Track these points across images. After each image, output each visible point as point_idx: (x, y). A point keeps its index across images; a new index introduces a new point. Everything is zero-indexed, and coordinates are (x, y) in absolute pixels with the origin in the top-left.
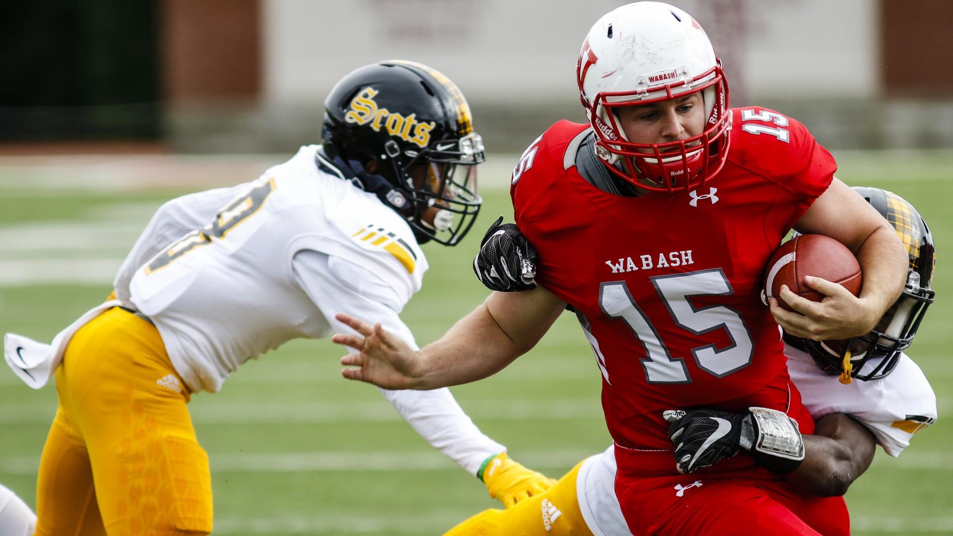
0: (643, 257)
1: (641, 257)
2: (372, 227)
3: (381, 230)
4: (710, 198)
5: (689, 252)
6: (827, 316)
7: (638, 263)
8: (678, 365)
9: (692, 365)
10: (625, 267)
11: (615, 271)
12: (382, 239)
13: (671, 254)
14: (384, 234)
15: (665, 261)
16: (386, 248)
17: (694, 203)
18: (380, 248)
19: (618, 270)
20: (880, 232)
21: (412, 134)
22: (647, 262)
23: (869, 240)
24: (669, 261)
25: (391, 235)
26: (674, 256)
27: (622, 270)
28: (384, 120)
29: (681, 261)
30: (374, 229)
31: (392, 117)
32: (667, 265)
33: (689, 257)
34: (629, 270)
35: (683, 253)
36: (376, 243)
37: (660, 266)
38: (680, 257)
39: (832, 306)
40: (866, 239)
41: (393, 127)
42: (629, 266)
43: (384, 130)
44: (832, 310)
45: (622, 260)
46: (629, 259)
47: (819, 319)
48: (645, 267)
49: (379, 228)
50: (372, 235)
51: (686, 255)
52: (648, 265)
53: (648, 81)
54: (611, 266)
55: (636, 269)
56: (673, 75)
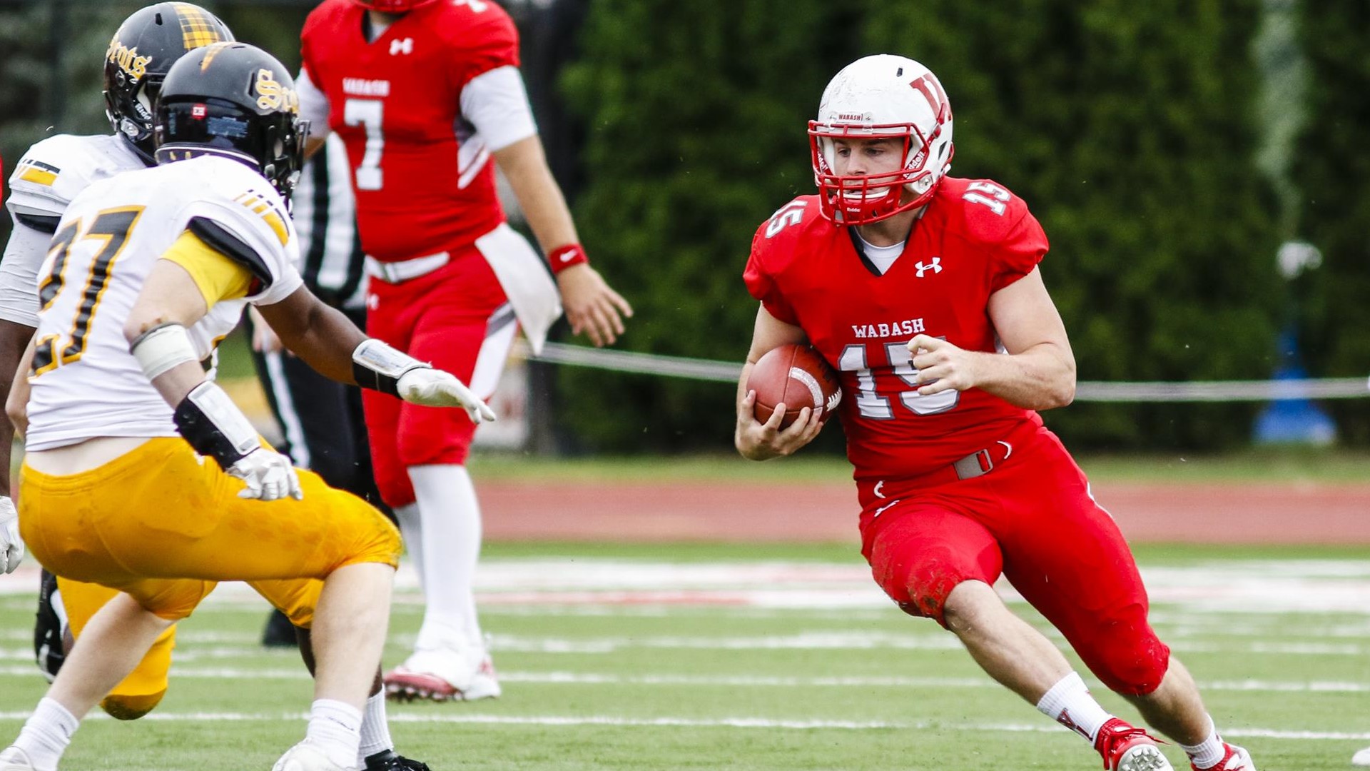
0: (880, 326)
1: (879, 325)
4: (933, 269)
5: (920, 320)
7: (878, 331)
8: (883, 402)
9: (896, 405)
10: (867, 333)
11: (858, 336)
13: (904, 323)
15: (899, 330)
17: (920, 274)
19: (861, 335)
22: (884, 330)
24: (902, 330)
26: (907, 325)
27: (864, 336)
29: (913, 329)
32: (900, 333)
33: (921, 325)
34: (870, 336)
35: (914, 321)
37: (894, 334)
38: (912, 325)
42: (870, 333)
45: (864, 327)
46: (871, 326)
48: (882, 335)
51: (918, 323)
52: (885, 333)
53: (838, 118)
54: (856, 330)
55: (876, 336)
56: (859, 118)
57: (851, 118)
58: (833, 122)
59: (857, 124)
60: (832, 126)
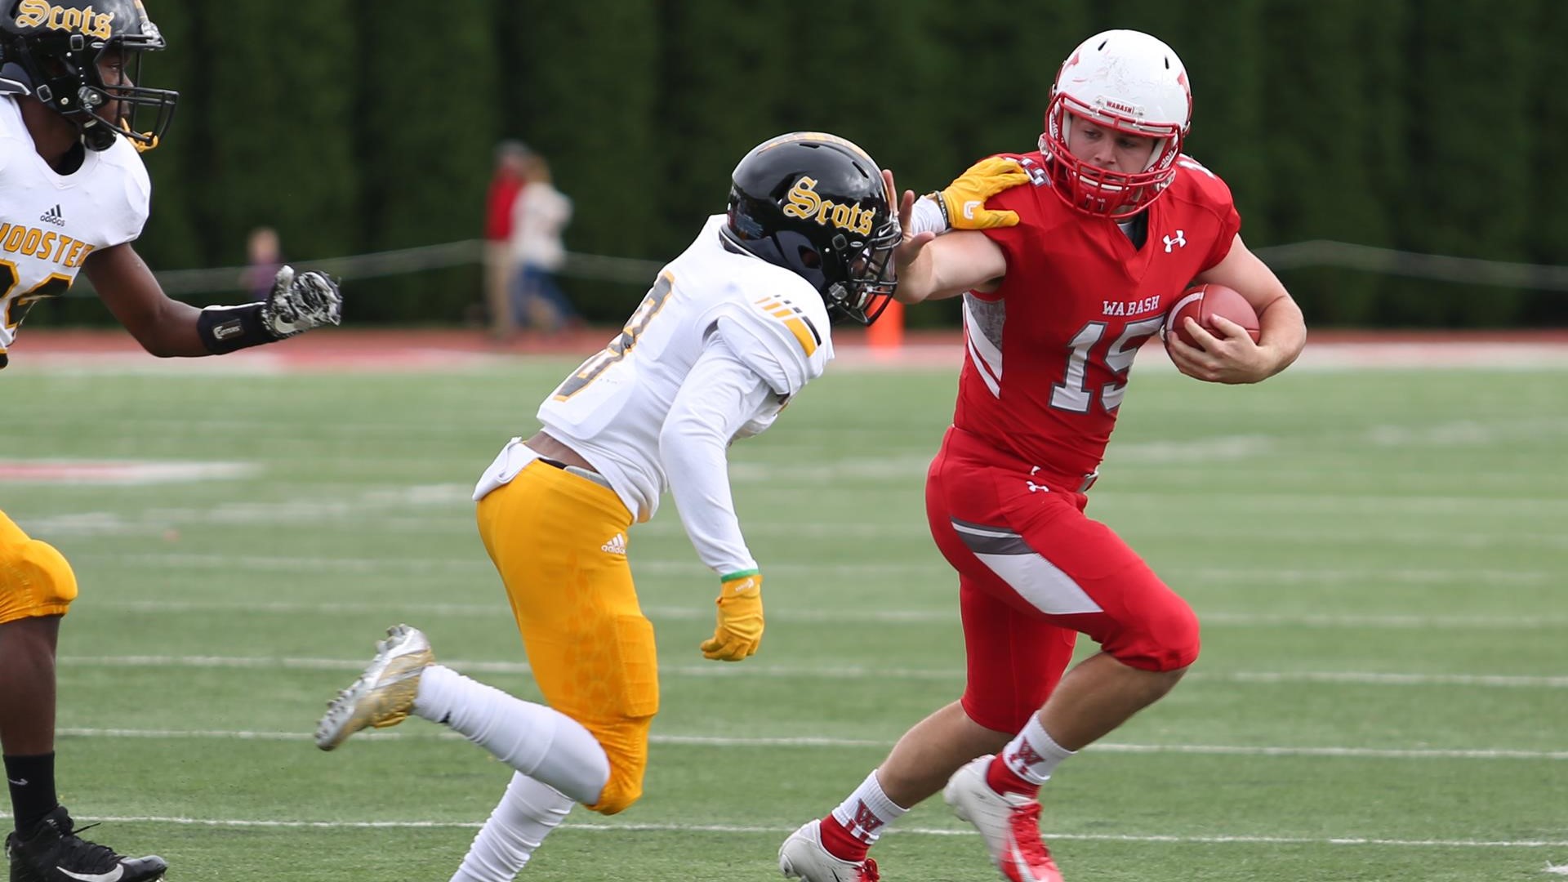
1: (1130, 302)
2: (778, 298)
3: (787, 302)
6: (1227, 353)
7: (1126, 309)
10: (1114, 311)
12: (787, 312)
14: (790, 307)
15: (1141, 308)
16: (785, 322)
18: (779, 321)
19: (1108, 312)
20: (1282, 300)
21: (857, 224)
22: (1133, 309)
23: (1270, 307)
25: (797, 310)
26: (1148, 302)
27: (1112, 313)
28: (829, 213)
30: (780, 300)
31: (838, 209)
34: (1117, 314)
36: (777, 315)
38: (1144, 307)
39: (1232, 345)
40: (1268, 306)
41: (839, 220)
42: (1118, 310)
43: (830, 223)
44: (1231, 349)
45: (1113, 305)
46: (1121, 304)
47: (1219, 356)
48: (1129, 314)
49: (786, 299)
50: (777, 305)
52: (1132, 312)
53: (1106, 104)
54: (1106, 306)
55: (1122, 314)
56: (1130, 110)
57: (1122, 109)
58: (1100, 108)
59: (1126, 117)
60: (1100, 112)
